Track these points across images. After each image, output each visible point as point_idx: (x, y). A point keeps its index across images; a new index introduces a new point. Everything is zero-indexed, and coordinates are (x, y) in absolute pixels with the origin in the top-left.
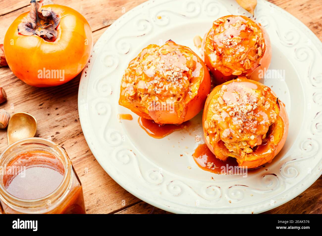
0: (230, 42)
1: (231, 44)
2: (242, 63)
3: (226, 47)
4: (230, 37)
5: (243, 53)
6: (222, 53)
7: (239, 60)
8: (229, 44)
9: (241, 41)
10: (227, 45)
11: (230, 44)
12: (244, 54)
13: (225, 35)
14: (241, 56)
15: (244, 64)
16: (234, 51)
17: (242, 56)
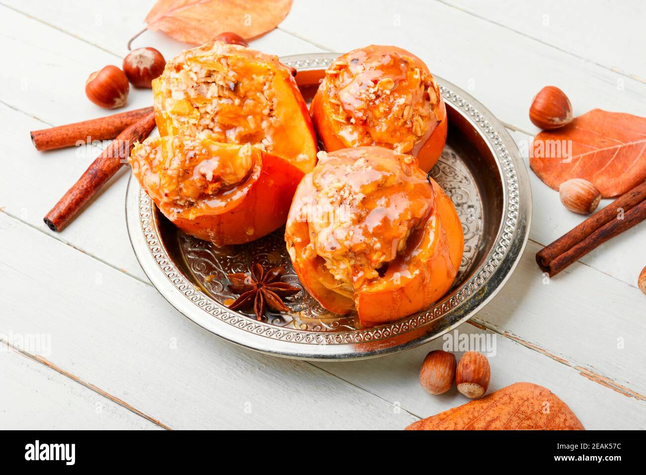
0: (374, 93)
1: (378, 97)
2: (409, 125)
3: (371, 103)
4: (372, 84)
5: (404, 105)
6: (367, 117)
7: (402, 121)
8: (373, 97)
9: (393, 84)
10: (372, 100)
11: (376, 97)
12: (407, 108)
13: (360, 83)
14: (403, 114)
15: (412, 127)
16: (387, 106)
17: (406, 113)
